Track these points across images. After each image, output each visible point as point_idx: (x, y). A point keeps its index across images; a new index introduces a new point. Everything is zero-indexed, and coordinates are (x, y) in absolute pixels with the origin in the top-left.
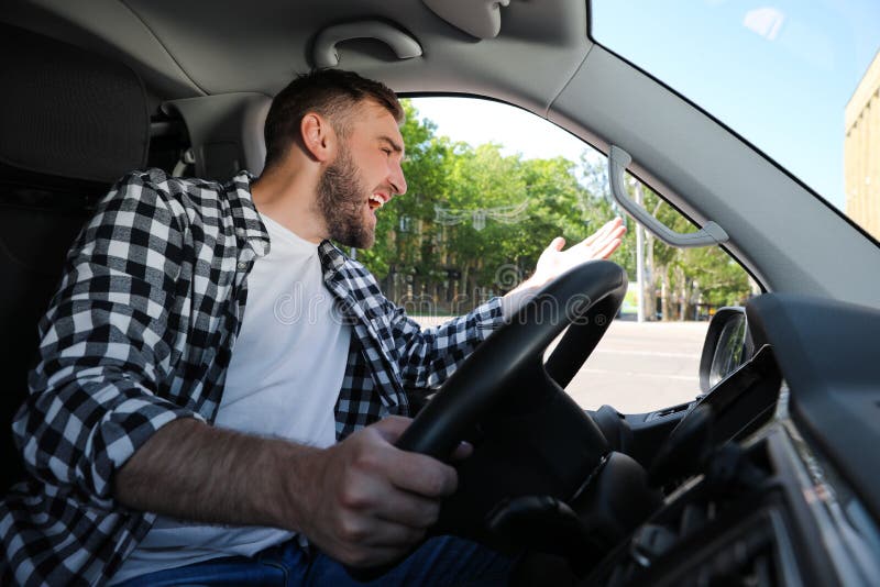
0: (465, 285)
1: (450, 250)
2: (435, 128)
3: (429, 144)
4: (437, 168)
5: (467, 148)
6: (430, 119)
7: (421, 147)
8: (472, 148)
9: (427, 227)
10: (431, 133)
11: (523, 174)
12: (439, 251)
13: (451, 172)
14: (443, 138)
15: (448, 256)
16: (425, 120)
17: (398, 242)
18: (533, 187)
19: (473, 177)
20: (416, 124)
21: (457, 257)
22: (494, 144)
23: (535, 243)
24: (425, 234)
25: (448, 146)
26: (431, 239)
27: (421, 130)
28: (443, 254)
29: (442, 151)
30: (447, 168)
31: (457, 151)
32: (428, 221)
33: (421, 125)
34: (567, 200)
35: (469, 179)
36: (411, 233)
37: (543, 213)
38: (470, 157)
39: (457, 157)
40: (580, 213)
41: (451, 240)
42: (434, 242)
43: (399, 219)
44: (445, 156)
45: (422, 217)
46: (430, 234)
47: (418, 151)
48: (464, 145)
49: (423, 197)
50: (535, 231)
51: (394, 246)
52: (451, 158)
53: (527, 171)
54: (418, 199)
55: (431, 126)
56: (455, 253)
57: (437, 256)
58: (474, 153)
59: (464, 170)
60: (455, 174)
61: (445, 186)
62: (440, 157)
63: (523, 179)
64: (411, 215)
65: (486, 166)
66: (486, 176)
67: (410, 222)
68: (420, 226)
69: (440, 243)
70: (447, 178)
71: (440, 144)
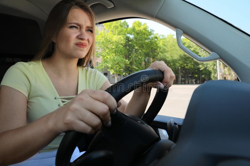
2: (154, 31)
3: (152, 36)
4: (155, 43)
5: (164, 36)
7: (150, 37)
8: (165, 36)
10: (153, 33)
13: (159, 43)
14: (156, 34)
16: (151, 30)
17: (145, 64)
19: (166, 44)
20: (148, 31)
22: (172, 34)
23: (185, 63)
25: (158, 36)
27: (150, 32)
29: (156, 38)
31: (161, 37)
32: (153, 58)
33: (150, 31)
34: (195, 49)
35: (165, 46)
36: (149, 62)
39: (161, 39)
40: (199, 53)
43: (145, 58)
44: (157, 39)
45: (151, 57)
47: (149, 38)
49: (152, 51)
50: (185, 59)
51: (144, 66)
52: (159, 40)
54: (150, 52)
58: (166, 38)
59: (163, 43)
64: (148, 57)
65: (169, 42)
66: (169, 44)
67: (148, 59)
68: (151, 59)
70: (158, 45)
71: (156, 36)
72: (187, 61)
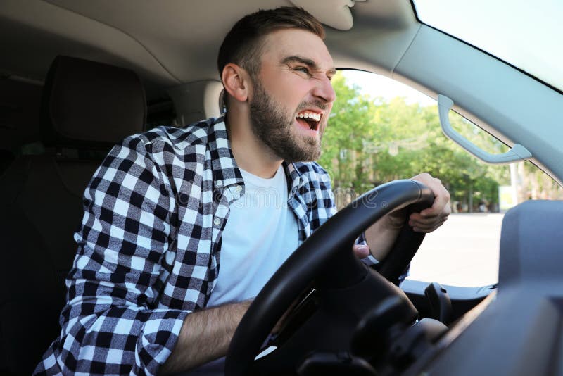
1: (375, 170)
2: (360, 88)
3: (357, 100)
4: (363, 116)
5: (384, 100)
7: (352, 102)
8: (387, 101)
9: (359, 155)
10: (358, 93)
11: (423, 114)
12: (368, 170)
13: (372, 118)
14: (365, 95)
15: (374, 174)
16: (354, 85)
17: (340, 166)
18: (431, 123)
19: (388, 119)
20: (347, 88)
21: (380, 174)
22: (402, 96)
24: (357, 160)
25: (370, 100)
26: (361, 162)
27: (351, 91)
28: (369, 172)
29: (366, 104)
30: (369, 114)
31: (377, 103)
32: (359, 151)
33: (351, 88)
35: (386, 122)
36: (348, 160)
37: (439, 141)
38: (385, 106)
39: (377, 107)
41: (375, 163)
42: (363, 165)
43: (340, 151)
44: (369, 107)
45: (354, 148)
46: (361, 160)
47: (349, 105)
48: (382, 98)
49: (355, 135)
50: (434, 154)
51: (337, 169)
52: (372, 108)
53: (426, 113)
54: (352, 137)
55: (358, 88)
56: (379, 172)
57: (366, 174)
58: (388, 103)
59: (382, 116)
60: (376, 119)
61: (369, 127)
62: (366, 108)
63: (423, 118)
64: (347, 147)
65: (396, 112)
66: (397, 118)
67: (347, 153)
68: (354, 155)
69: (368, 166)
70: (371, 122)
71: (365, 99)
72: (440, 158)
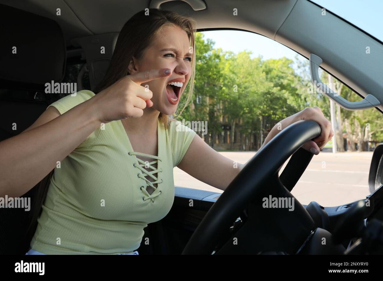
0: (233, 134)
1: (224, 114)
2: (214, 43)
3: (210, 53)
4: (216, 68)
5: (232, 55)
6: (210, 39)
7: (206, 55)
8: (234, 55)
9: (211, 101)
10: (212, 47)
11: (263, 68)
12: (219, 114)
13: (223, 69)
14: (218, 49)
15: (223, 117)
16: (208, 40)
17: (196, 110)
18: (269, 76)
19: (236, 71)
20: (203, 42)
21: (228, 117)
22: (247, 51)
23: (272, 109)
24: (210, 105)
25: (221, 54)
26: (214, 107)
27: (205, 46)
28: (220, 116)
29: (218, 57)
30: (221, 66)
31: (227, 56)
32: (211, 97)
33: (206, 43)
34: (289, 82)
35: (234, 73)
36: (203, 104)
37: (275, 90)
38: (234, 60)
39: (227, 60)
40: (297, 90)
41: (225, 108)
42: (215, 109)
43: (196, 97)
44: (220, 59)
45: (208, 95)
46: (213, 105)
47: (205, 57)
48: (231, 53)
49: (209, 84)
50: (271, 101)
51: (194, 112)
52: (223, 61)
53: (266, 67)
54: (206, 85)
55: (211, 43)
56: (227, 116)
57: (217, 117)
58: (236, 57)
59: (231, 68)
60: (226, 70)
61: (221, 76)
62: (217, 60)
63: (263, 71)
64: (202, 94)
65: (242, 66)
66: (242, 70)
67: (202, 99)
68: (208, 100)
69: (219, 110)
70: (221, 72)
71: (218, 53)
72: (276, 105)
